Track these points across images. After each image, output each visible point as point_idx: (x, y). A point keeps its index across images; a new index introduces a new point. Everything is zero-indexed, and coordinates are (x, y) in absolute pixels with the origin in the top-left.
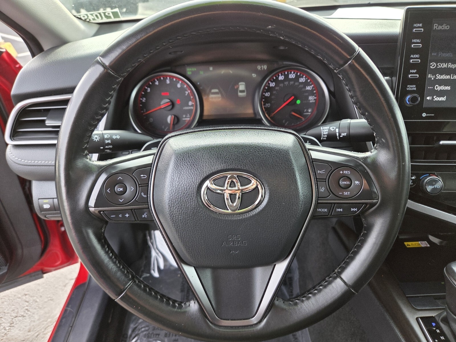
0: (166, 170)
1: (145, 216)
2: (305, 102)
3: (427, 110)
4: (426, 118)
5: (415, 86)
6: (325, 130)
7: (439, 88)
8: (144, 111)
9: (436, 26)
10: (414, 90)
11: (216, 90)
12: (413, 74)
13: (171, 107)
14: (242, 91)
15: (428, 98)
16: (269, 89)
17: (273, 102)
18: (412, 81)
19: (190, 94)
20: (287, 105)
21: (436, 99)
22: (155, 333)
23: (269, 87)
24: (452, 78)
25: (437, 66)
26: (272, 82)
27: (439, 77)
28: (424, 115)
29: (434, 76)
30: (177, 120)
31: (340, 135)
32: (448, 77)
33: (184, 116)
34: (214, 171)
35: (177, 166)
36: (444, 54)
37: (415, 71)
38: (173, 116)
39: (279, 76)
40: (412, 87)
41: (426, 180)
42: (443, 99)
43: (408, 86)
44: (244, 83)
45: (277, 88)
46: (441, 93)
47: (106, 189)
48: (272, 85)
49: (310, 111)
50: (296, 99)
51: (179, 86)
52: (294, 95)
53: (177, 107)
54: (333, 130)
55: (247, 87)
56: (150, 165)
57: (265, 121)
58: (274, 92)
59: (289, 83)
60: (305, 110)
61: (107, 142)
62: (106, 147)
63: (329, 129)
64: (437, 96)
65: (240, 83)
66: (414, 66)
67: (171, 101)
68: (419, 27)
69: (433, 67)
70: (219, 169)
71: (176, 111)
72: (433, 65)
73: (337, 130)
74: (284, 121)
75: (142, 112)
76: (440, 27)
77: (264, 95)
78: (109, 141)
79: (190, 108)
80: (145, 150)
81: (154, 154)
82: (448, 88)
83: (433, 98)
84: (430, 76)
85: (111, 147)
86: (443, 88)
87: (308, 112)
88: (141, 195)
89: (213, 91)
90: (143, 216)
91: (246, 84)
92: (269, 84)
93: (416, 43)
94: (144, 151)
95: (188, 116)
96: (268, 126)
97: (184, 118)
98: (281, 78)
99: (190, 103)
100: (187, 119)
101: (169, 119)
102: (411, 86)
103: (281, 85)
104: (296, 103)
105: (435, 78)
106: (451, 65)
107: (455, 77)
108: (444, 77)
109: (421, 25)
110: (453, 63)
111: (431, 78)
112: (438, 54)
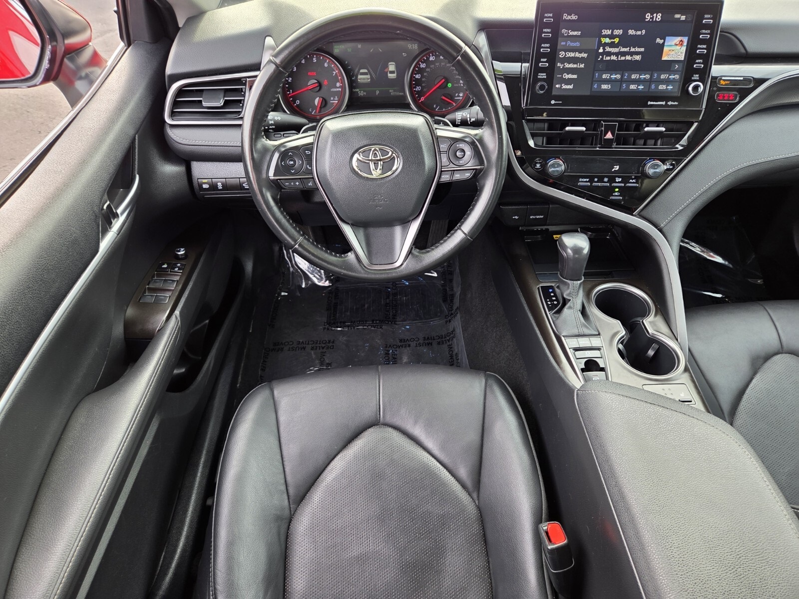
0: (325, 146)
1: (310, 184)
2: (457, 85)
3: (556, 98)
4: (555, 105)
5: (545, 74)
6: (459, 115)
7: (567, 76)
8: (290, 92)
9: (565, 16)
10: (544, 78)
11: (366, 71)
12: (544, 63)
13: (319, 88)
14: (392, 72)
15: (557, 86)
16: (421, 71)
17: (423, 85)
18: (543, 70)
19: (338, 74)
20: (437, 88)
21: (564, 87)
22: (300, 347)
23: (419, 68)
24: (578, 67)
25: (566, 55)
26: (423, 63)
27: (567, 66)
28: (553, 102)
29: (563, 65)
30: (325, 103)
31: (470, 120)
32: (575, 66)
33: (332, 99)
34: (361, 145)
35: (334, 143)
36: (572, 44)
37: (545, 60)
38: (321, 99)
39: (430, 56)
40: (542, 76)
41: (550, 163)
42: (571, 87)
43: (539, 74)
44: (394, 63)
45: (427, 70)
46: (568, 82)
47: (281, 162)
48: (423, 66)
49: (461, 95)
50: (447, 81)
51: (326, 65)
52: (445, 78)
53: (324, 88)
54: (465, 115)
55: (397, 67)
56: (312, 144)
57: (413, 106)
58: (425, 74)
59: (440, 64)
60: (457, 95)
61: (271, 122)
62: (270, 127)
63: (462, 115)
64: (566, 84)
65: (390, 63)
66: (544, 55)
67: (319, 82)
68: (550, 17)
69: (562, 55)
70: (365, 144)
71: (323, 93)
72: (562, 54)
73: (468, 116)
74: (435, 106)
75: (288, 93)
76: (569, 18)
77: (414, 77)
78: (272, 122)
79: (338, 89)
80: (304, 132)
81: (314, 135)
82: (575, 76)
83: (561, 86)
84: (559, 64)
85: (274, 127)
86: (570, 76)
87: (459, 96)
88: (307, 167)
89: (362, 71)
90: (309, 184)
91: (396, 64)
92: (420, 65)
93: (547, 33)
94: (302, 133)
95: (336, 99)
96: (415, 111)
97: (332, 100)
98: (431, 58)
99: (338, 84)
100: (334, 101)
101: (317, 101)
102: (542, 74)
103: (432, 66)
104: (447, 86)
105: (563, 67)
106: (577, 55)
107: (582, 66)
108: (571, 66)
109: (551, 15)
110: (580, 53)
111: (560, 67)
112: (566, 44)
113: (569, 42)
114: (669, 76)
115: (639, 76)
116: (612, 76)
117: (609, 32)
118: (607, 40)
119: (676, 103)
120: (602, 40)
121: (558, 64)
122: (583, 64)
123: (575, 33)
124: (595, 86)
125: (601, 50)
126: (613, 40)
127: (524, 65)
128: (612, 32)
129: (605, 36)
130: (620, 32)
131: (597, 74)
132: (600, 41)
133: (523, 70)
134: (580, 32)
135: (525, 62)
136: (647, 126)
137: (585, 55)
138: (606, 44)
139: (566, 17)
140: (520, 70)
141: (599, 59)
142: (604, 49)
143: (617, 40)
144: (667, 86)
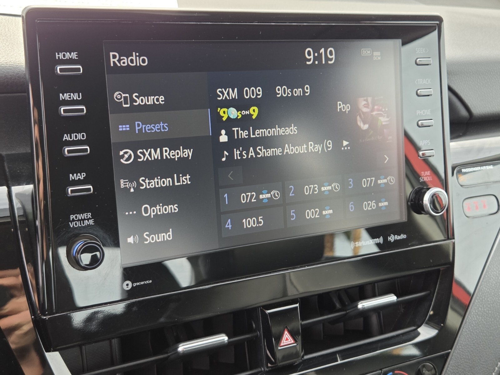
4: (134, 292)
5: (89, 215)
7: (151, 211)
10: (89, 225)
12: (79, 185)
18: (80, 204)
21: (150, 239)
24: (176, 184)
25: (137, 157)
27: (147, 184)
32: (167, 182)
36: (148, 127)
37: (81, 176)
40: (83, 219)
42: (167, 236)
43: (72, 217)
46: (159, 224)
64: (152, 232)
66: (76, 164)
68: (70, 61)
69: (128, 160)
76: (125, 62)
82: (173, 208)
83: (142, 239)
86: (160, 210)
93: (72, 104)
102: (80, 216)
105: (137, 189)
106: (168, 153)
107: (186, 180)
108: (156, 183)
109: (74, 55)
110: (173, 147)
111: (127, 190)
112: (133, 127)
113: (139, 126)
114: (376, 181)
115: (319, 189)
116: (261, 197)
117: (234, 94)
118: (233, 113)
119: (403, 236)
120: (222, 114)
121: (122, 181)
122: (188, 175)
123: (151, 100)
124: (229, 225)
125: (224, 138)
126: (247, 112)
127: (16, 189)
128: (240, 93)
129: (227, 104)
130: (259, 92)
131: (226, 195)
132: (217, 117)
133: (17, 204)
134: (162, 98)
135: (19, 183)
136: (364, 297)
137: (188, 153)
138: (231, 123)
139: (114, 58)
140: (7, 206)
141: (224, 159)
142: (230, 134)
143: (254, 112)
144: (377, 204)
